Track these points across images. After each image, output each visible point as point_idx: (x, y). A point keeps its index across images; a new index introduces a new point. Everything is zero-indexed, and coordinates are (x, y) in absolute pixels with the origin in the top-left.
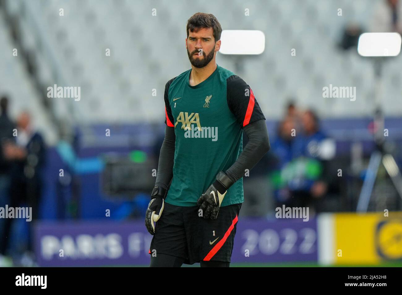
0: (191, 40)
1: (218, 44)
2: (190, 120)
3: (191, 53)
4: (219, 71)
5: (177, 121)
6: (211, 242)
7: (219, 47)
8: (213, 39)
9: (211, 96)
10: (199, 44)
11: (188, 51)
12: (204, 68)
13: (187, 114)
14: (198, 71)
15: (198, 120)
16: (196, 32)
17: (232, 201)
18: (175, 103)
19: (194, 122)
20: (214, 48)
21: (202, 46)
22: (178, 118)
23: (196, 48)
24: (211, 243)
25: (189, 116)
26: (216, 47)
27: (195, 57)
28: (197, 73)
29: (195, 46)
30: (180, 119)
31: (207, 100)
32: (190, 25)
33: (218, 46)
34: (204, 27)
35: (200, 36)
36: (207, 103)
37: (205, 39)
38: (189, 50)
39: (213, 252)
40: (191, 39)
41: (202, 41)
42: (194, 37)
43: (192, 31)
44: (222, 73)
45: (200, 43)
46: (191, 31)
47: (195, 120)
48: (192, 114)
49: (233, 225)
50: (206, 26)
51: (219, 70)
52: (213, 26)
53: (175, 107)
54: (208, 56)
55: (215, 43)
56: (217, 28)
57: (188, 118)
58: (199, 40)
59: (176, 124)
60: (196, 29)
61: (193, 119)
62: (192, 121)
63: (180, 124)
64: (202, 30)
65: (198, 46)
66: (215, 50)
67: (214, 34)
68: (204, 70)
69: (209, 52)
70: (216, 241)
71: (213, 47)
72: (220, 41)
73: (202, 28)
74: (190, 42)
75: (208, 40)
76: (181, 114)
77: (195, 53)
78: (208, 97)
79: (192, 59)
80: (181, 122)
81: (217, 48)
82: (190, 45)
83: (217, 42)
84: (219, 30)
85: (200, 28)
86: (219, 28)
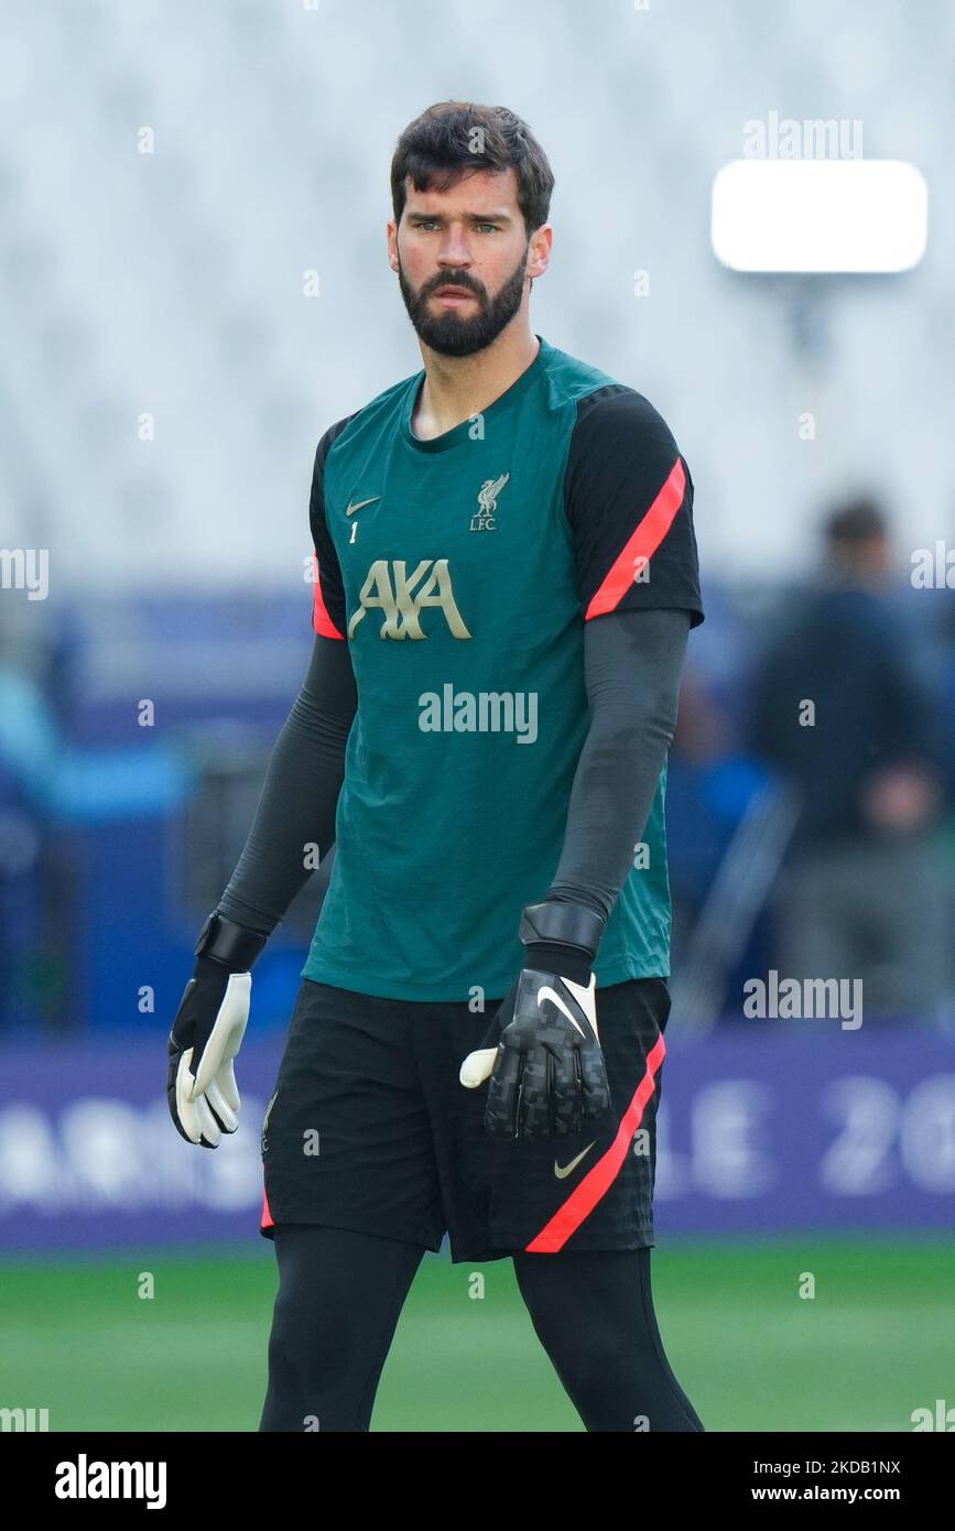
0: (415, 230)
1: (539, 246)
2: (413, 595)
3: (417, 286)
4: (547, 370)
5: (360, 604)
6: (562, 1166)
7: (542, 258)
8: (518, 222)
9: (503, 480)
10: (460, 248)
11: (402, 278)
12: (481, 355)
13: (400, 566)
14: (449, 371)
15: (447, 590)
16: (443, 189)
17: (635, 962)
18: (355, 525)
19: (432, 602)
20: (524, 262)
21: (470, 255)
22: (366, 588)
23: (442, 264)
24: (561, 1173)
25: (408, 576)
26: (530, 260)
27: (436, 306)
28: (445, 379)
29: (441, 257)
30: (374, 592)
31: (488, 496)
32: (413, 160)
33: (538, 256)
34: (478, 168)
35: (461, 210)
36: (485, 511)
37: (482, 223)
38: (406, 273)
39: (576, 1210)
40: (418, 226)
41: (469, 231)
42: (432, 212)
43: (423, 186)
44: (560, 381)
45: (463, 239)
46: (416, 189)
47: (436, 592)
48: (425, 564)
49: (649, 1075)
50: (486, 163)
51: (548, 363)
52: (515, 162)
53: (352, 541)
54: (497, 302)
55: (529, 238)
56: (536, 170)
57: (406, 586)
58: (456, 227)
59: (357, 617)
60: (440, 176)
61: (428, 587)
62: (424, 598)
63: (376, 616)
64: (470, 181)
65: (456, 255)
66: (528, 271)
67: (522, 198)
68: (479, 365)
69: (503, 281)
70: (584, 1158)
71: (521, 257)
72: (548, 232)
73: (467, 172)
74: (411, 238)
75: (495, 224)
76: (379, 568)
77: (441, 289)
78: (490, 482)
79: (426, 315)
80: (382, 606)
81: (535, 261)
82: (414, 250)
83: (537, 236)
84: (541, 180)
85: (461, 171)
86: (541, 169)
